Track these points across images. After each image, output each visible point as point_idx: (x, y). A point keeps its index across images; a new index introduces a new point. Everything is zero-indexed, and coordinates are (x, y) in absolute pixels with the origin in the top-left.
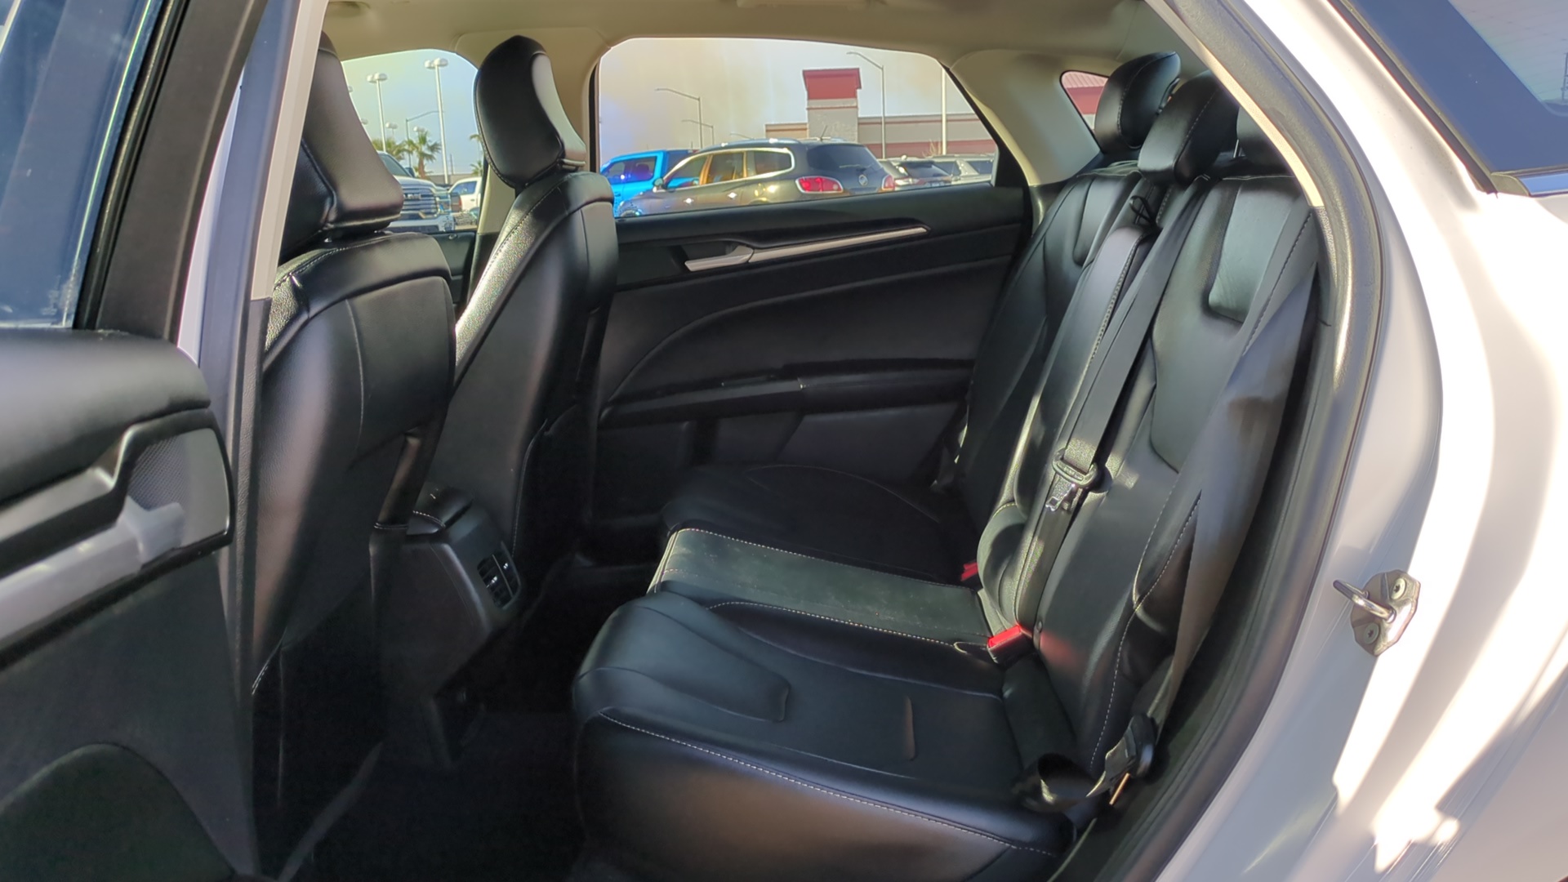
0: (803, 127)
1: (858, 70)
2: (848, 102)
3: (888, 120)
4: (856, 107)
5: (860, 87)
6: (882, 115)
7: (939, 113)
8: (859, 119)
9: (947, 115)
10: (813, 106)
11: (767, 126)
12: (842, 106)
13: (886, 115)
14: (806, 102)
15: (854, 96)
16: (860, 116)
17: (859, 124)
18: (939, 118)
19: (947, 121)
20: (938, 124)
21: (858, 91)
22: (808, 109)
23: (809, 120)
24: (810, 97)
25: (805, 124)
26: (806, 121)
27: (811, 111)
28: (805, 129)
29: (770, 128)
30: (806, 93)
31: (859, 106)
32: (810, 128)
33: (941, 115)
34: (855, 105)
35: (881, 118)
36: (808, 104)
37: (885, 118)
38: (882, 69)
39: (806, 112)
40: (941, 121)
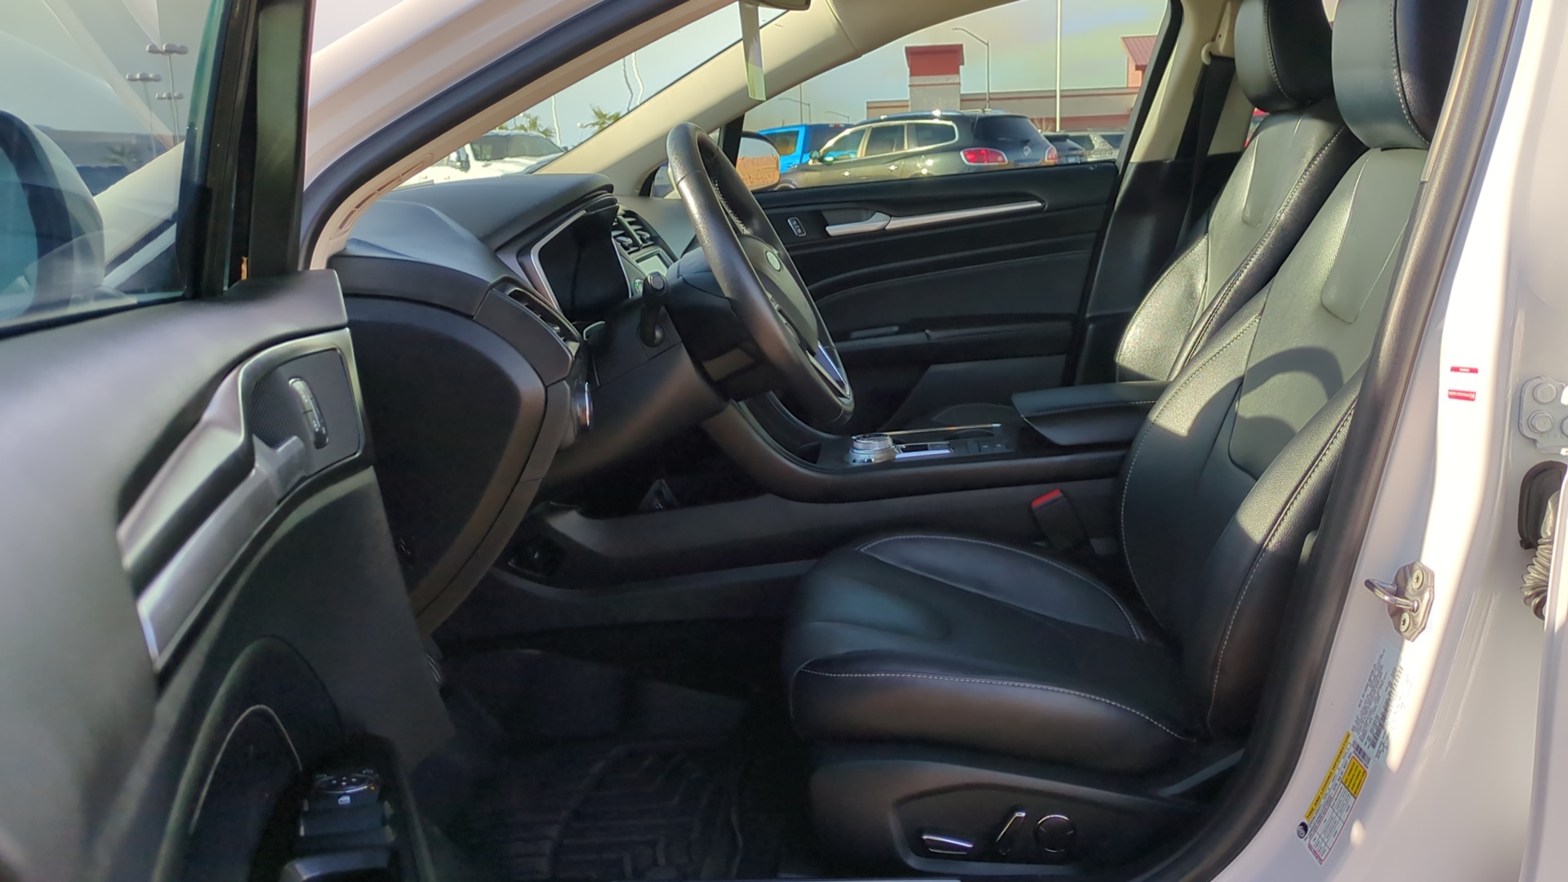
0: (905, 104)
1: (961, 46)
2: (951, 78)
3: (992, 96)
4: (959, 84)
5: (963, 64)
6: (986, 91)
7: (1054, 89)
8: (961, 95)
9: (1061, 91)
10: (916, 83)
11: (868, 103)
12: (945, 82)
13: (991, 91)
14: (908, 78)
15: (957, 72)
16: (962, 92)
17: (962, 100)
18: (1053, 94)
19: (1061, 97)
20: (1054, 99)
21: (961, 67)
22: (910, 86)
23: (911, 97)
24: (912, 74)
25: (907, 101)
26: (908, 98)
27: (914, 88)
28: (907, 106)
29: (871, 105)
30: (908, 69)
31: (962, 83)
32: (911, 105)
33: (1055, 91)
34: (957, 81)
35: (985, 94)
36: (911, 81)
37: (989, 93)
38: (987, 45)
39: (908, 88)
40: (1055, 97)
